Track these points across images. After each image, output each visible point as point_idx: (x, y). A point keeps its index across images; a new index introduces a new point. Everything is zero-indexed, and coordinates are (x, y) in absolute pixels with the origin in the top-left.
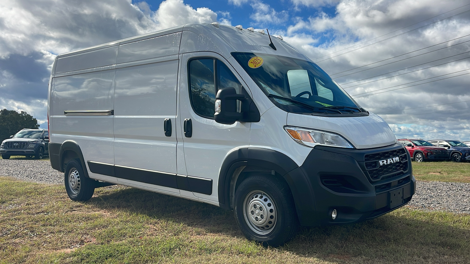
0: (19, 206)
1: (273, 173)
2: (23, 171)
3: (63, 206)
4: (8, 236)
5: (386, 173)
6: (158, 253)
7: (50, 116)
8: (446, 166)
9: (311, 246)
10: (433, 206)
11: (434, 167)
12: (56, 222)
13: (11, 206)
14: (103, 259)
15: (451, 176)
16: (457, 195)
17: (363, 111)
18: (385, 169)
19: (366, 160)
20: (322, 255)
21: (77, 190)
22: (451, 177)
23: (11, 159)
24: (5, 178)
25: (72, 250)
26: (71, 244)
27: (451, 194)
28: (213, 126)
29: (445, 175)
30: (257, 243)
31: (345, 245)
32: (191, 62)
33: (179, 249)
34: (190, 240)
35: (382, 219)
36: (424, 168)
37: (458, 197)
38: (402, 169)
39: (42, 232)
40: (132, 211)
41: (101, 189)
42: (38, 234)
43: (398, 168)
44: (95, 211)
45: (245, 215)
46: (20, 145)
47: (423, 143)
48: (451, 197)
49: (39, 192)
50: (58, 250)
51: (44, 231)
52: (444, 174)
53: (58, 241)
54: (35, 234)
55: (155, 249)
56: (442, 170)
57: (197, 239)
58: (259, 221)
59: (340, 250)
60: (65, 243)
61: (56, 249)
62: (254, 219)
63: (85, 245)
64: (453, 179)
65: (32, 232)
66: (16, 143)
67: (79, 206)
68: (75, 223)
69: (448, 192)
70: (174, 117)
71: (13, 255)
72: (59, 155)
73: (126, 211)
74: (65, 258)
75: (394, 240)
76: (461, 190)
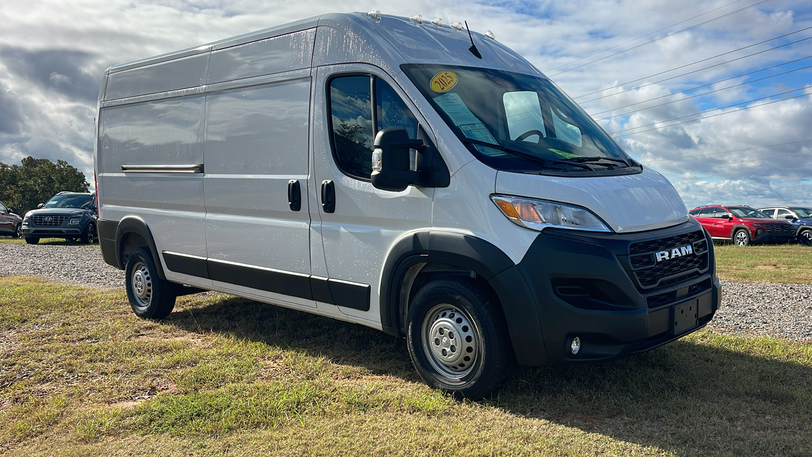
0: (50, 326)
1: (473, 274)
2: (59, 266)
3: (123, 327)
4: (31, 378)
5: (669, 273)
6: (277, 410)
7: (98, 174)
8: (788, 252)
9: (536, 399)
10: (754, 327)
11: (766, 256)
12: (111, 355)
13: (37, 326)
14: (186, 421)
15: (794, 271)
16: (799, 307)
17: (633, 163)
18: (666, 268)
19: (632, 252)
20: (555, 414)
21: (147, 299)
22: (793, 273)
23: (41, 244)
24: (29, 277)
25: (135, 403)
26: (135, 393)
27: (788, 306)
28: (370, 193)
29: (783, 270)
30: (444, 393)
31: (594, 398)
32: (331, 81)
33: (313, 404)
34: (333, 388)
35: (664, 350)
36: (749, 258)
37: (801, 311)
38: (696, 265)
39: (87, 372)
40: (239, 336)
41: (189, 297)
42: (80, 376)
43: (690, 264)
44: (177, 337)
45: (425, 345)
46: (54, 220)
47: (749, 212)
48: (788, 311)
49: (84, 303)
50: (112, 403)
51: (91, 371)
52: (782, 268)
53: (113, 388)
54: (76, 376)
55: (272, 404)
56: (779, 262)
57: (344, 386)
58: (449, 356)
59: (585, 406)
60: (125, 392)
61: (109, 403)
62: (441, 354)
63: (158, 394)
64: (797, 277)
65: (71, 372)
66: (48, 217)
67: (150, 328)
68: (142, 358)
69: (783, 303)
70: (304, 177)
71: (38, 412)
72: (115, 240)
73: (228, 337)
74: (123, 418)
75: (681, 388)
76: (807, 298)
